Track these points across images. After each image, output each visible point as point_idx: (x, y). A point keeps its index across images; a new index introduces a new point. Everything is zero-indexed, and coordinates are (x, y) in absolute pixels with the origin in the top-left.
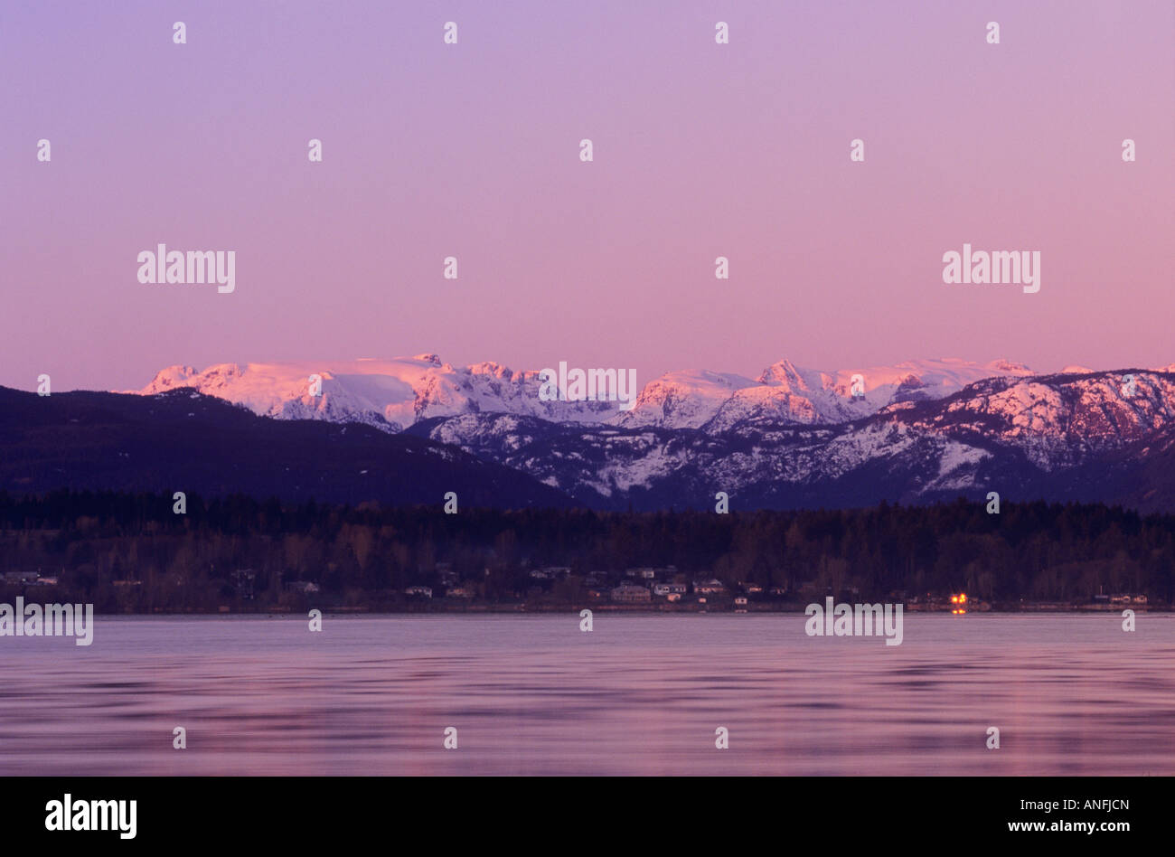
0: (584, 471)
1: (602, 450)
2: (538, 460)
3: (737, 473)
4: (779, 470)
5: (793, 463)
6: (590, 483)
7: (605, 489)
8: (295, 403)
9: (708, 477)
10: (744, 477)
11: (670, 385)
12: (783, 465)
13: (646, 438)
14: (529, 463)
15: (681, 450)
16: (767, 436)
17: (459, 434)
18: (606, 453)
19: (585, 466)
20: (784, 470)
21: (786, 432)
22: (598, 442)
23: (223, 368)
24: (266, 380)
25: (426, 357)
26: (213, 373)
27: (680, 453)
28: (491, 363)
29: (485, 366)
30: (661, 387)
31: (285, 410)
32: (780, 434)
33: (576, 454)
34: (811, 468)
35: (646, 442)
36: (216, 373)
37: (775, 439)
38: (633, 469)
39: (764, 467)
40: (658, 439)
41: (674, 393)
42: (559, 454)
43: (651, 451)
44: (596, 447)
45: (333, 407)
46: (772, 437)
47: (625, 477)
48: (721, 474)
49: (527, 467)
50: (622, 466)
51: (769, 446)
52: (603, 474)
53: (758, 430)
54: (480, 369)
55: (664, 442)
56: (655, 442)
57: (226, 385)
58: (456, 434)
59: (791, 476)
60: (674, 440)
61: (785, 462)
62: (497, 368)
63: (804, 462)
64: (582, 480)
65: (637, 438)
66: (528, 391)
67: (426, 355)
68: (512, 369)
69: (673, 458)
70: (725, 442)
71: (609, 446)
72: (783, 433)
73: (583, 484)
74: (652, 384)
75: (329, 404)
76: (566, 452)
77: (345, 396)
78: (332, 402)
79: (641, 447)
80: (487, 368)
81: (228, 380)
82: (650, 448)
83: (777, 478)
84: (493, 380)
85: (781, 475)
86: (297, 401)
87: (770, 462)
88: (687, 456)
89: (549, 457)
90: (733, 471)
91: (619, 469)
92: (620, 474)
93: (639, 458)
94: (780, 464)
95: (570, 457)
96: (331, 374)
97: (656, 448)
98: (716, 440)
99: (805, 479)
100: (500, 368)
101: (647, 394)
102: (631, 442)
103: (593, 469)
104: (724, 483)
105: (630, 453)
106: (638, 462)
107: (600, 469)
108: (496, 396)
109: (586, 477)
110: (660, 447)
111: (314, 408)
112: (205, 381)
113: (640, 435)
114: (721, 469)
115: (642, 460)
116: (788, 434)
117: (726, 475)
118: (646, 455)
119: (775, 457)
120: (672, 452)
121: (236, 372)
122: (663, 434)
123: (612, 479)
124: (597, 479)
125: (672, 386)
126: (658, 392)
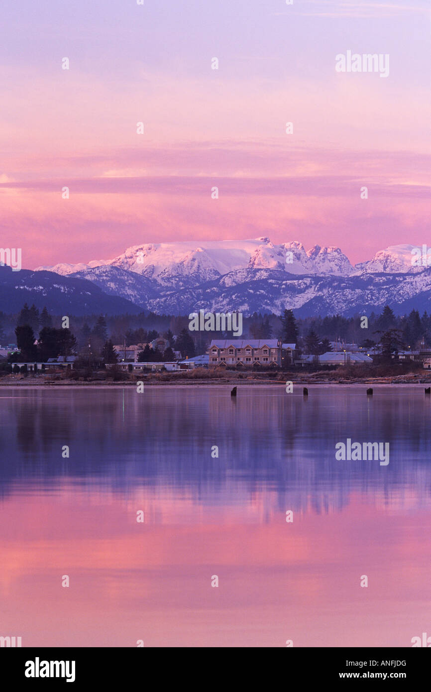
0: (266, 300)
1: (279, 289)
2: (239, 295)
3: (345, 301)
4: (369, 299)
5: (377, 295)
6: (269, 308)
7: (278, 312)
8: (179, 265)
9: (328, 303)
10: (349, 303)
11: (388, 253)
12: (371, 296)
13: (305, 281)
14: (234, 297)
15: (325, 288)
16: (377, 279)
17: (236, 281)
18: (282, 290)
19: (267, 298)
20: (372, 299)
21: (388, 277)
22: (277, 283)
23: (146, 246)
24: (168, 253)
25: (262, 239)
26: (140, 249)
27: (324, 290)
28: (296, 242)
29: (292, 243)
30: (383, 254)
31: (172, 269)
32: (384, 278)
33: (262, 291)
34: (387, 298)
35: (305, 284)
36: (142, 249)
37: (381, 281)
38: (296, 299)
39: (361, 297)
40: (313, 282)
41: (389, 258)
42: (251, 291)
43: (308, 289)
44: (276, 287)
45: (201, 267)
46: (379, 280)
47: (291, 304)
48: (336, 301)
49: (232, 299)
50: (290, 298)
51: (377, 285)
52: (278, 302)
53: (372, 276)
54: (289, 245)
55: (316, 284)
56: (311, 283)
57: (147, 256)
58: (234, 281)
59: (375, 303)
60: (322, 282)
61: (372, 295)
62: (299, 244)
63: (383, 295)
64: (264, 306)
65: (300, 281)
66: (329, 258)
67: (261, 238)
68: (320, 246)
69: (320, 293)
70: (352, 283)
71: (283, 286)
72: (387, 279)
73: (264, 308)
74: (379, 252)
75: (199, 266)
76: (256, 290)
77: (210, 261)
78: (201, 265)
79: (302, 287)
80: (293, 244)
81: (148, 253)
82: (307, 287)
83: (367, 303)
84: (296, 251)
85: (370, 302)
86: (181, 264)
87: (365, 295)
88: (328, 292)
89: (246, 293)
90: (343, 300)
91: (288, 299)
92: (288, 302)
93: (300, 294)
94: (370, 296)
95: (258, 293)
96: (202, 249)
97: (311, 287)
98: (346, 282)
99: (383, 304)
100: (301, 244)
101: (376, 259)
102: (296, 284)
103: (272, 300)
104: (337, 307)
105: (295, 291)
106: (300, 296)
107: (276, 299)
108: (297, 261)
109: (267, 304)
110: (313, 287)
111: (190, 268)
112: (135, 253)
113: (302, 279)
114: (337, 299)
115: (303, 294)
116: (389, 278)
117: (338, 302)
118: (305, 291)
119: (368, 292)
120: (320, 289)
121: (153, 249)
122: (316, 279)
123: (282, 305)
124: (273, 305)
125: (388, 254)
126: (381, 257)
